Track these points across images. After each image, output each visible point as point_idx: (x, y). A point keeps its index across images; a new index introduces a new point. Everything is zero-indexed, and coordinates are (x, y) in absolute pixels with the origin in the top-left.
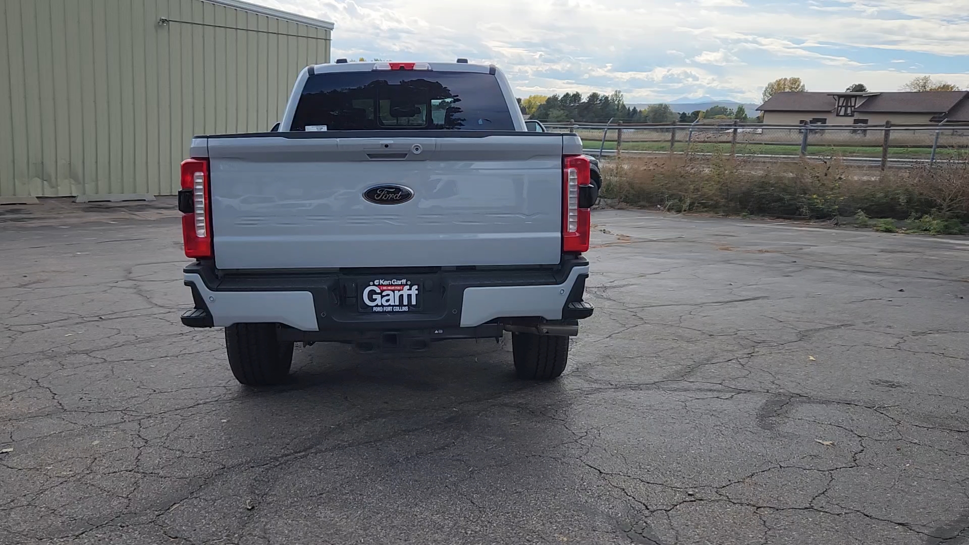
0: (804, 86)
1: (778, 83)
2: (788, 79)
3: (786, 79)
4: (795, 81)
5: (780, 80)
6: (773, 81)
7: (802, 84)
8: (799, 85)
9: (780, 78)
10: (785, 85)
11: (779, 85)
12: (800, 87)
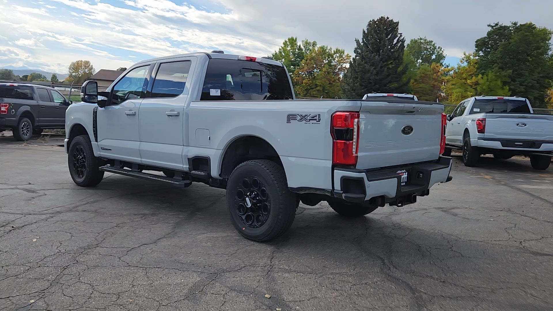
0: (92, 66)
1: (78, 62)
2: (83, 61)
3: (81, 61)
4: (87, 63)
5: (78, 61)
6: (75, 61)
7: (91, 65)
8: (89, 65)
9: (78, 60)
10: (82, 64)
11: (78, 64)
12: (90, 66)
